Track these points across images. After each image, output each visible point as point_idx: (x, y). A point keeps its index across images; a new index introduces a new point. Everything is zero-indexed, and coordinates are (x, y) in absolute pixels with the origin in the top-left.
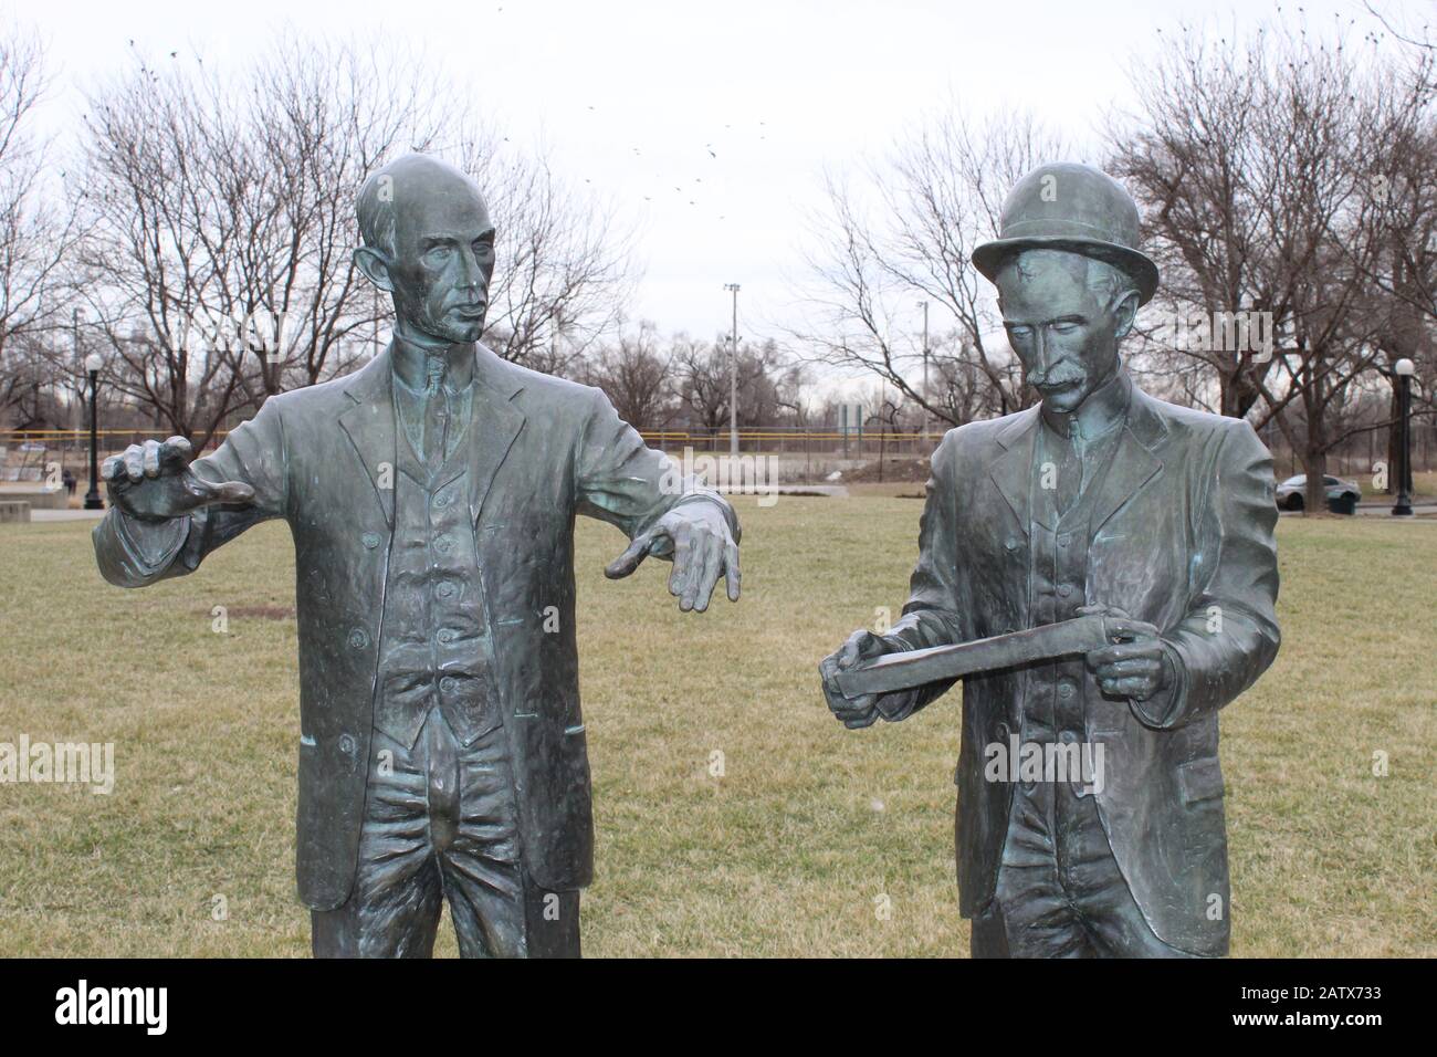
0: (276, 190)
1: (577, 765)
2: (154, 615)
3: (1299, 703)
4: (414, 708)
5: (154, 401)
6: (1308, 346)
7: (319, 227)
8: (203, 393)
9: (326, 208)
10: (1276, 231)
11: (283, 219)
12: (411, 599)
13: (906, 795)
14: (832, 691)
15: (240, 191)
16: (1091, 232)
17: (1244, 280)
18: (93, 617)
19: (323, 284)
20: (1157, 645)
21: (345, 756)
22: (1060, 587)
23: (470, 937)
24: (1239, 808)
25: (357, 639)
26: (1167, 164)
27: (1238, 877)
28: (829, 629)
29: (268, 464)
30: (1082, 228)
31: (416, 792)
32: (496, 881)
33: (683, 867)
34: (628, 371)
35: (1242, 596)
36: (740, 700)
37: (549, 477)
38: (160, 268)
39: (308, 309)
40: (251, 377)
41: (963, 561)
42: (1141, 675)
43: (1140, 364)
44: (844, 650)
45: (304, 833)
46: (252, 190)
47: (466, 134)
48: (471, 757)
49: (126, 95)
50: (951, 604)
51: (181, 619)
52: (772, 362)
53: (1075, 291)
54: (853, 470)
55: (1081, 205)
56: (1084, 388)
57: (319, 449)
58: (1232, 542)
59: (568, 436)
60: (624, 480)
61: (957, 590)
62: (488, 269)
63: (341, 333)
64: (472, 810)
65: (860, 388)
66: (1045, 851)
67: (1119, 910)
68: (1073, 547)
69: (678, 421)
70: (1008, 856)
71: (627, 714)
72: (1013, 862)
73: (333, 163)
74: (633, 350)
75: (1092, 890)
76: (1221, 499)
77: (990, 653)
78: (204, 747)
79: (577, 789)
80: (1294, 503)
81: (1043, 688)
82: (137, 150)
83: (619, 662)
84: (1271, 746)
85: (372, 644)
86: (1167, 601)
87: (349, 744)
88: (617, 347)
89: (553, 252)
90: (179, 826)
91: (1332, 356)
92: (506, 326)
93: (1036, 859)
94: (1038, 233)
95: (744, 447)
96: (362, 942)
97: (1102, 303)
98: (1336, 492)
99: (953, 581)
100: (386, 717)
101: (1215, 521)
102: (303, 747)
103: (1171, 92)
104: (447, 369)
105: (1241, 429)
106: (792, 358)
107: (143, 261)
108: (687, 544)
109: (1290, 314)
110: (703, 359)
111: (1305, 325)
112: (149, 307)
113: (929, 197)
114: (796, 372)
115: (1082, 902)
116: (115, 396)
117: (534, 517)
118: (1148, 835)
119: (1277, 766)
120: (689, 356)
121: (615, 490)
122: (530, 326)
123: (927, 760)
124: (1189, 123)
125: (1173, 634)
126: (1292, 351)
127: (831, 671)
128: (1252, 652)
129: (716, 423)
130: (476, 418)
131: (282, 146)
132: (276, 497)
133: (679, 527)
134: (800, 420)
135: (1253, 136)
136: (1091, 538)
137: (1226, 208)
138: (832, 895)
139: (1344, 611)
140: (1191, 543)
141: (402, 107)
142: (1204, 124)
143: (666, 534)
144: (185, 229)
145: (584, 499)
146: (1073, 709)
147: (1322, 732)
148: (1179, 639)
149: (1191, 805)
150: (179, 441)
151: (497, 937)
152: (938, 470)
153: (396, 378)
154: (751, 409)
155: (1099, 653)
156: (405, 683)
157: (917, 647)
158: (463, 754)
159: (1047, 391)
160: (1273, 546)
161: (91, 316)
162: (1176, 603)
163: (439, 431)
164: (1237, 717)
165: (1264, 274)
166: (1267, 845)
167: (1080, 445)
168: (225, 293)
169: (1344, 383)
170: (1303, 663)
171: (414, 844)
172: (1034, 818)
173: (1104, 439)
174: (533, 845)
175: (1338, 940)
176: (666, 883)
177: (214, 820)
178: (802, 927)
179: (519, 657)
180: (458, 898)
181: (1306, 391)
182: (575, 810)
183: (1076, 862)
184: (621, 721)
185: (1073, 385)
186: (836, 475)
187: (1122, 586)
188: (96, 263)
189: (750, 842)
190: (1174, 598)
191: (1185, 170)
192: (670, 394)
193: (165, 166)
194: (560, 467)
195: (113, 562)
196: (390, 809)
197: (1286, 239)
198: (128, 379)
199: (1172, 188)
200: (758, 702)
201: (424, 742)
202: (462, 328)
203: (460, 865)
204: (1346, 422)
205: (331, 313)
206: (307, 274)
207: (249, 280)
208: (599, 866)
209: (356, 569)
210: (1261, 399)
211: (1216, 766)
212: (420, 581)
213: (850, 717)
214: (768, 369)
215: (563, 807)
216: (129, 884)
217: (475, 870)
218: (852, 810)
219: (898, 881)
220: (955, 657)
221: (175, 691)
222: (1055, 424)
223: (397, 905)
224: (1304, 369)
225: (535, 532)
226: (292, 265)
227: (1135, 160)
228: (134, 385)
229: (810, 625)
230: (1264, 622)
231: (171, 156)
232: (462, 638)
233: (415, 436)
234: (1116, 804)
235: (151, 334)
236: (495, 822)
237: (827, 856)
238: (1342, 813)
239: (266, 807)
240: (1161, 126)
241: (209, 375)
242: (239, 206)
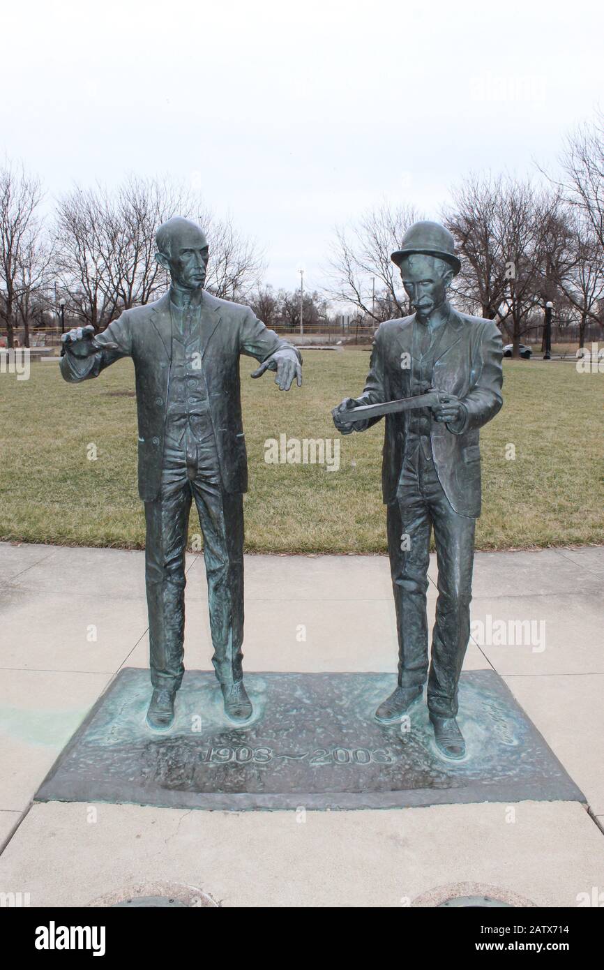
0: (129, 236)
1: (241, 448)
2: (87, 395)
3: (508, 427)
4: (180, 427)
5: (85, 316)
6: (515, 296)
7: (145, 249)
8: (103, 312)
9: (148, 242)
10: (504, 253)
11: (132, 246)
12: (179, 387)
13: (364, 460)
14: (337, 421)
15: (115, 236)
16: (436, 248)
17: (492, 271)
18: (64, 396)
19: (147, 271)
20: (458, 404)
21: (155, 446)
22: (423, 382)
23: (202, 511)
24: (485, 465)
25: (159, 402)
26: (464, 226)
27: (484, 490)
28: (336, 399)
29: (124, 336)
30: (432, 246)
31: (181, 458)
32: (212, 491)
33: (282, 486)
34: (262, 303)
35: (489, 386)
36: (304, 426)
37: (230, 340)
38: (86, 265)
39: (141, 280)
40: (121, 306)
41: (386, 372)
42: (452, 415)
43: (453, 302)
44: (341, 405)
45: (141, 473)
46: (119, 235)
47: (200, 212)
48: (202, 445)
49: (72, 200)
50: (381, 388)
51: (97, 397)
52: (316, 300)
53: (430, 270)
54: (346, 340)
55: (432, 237)
56: (432, 307)
57: (143, 330)
58: (487, 366)
59: (237, 325)
60: (258, 341)
61: (384, 383)
62: (206, 261)
63: (154, 289)
64: (203, 465)
65: (348, 309)
66: (415, 480)
67: (441, 501)
68: (427, 367)
69: (281, 322)
70: (401, 482)
71: (261, 431)
72: (403, 484)
73: (150, 225)
74: (264, 295)
75: (431, 494)
76: (483, 349)
77: (395, 406)
78: (106, 444)
79: (242, 457)
80: (508, 354)
81: (415, 420)
82: (77, 221)
83: (259, 412)
84: (497, 443)
85: (164, 403)
86: (462, 387)
87: (156, 441)
88: (257, 294)
89: (234, 258)
90: (97, 472)
91: (523, 300)
92: (216, 286)
93: (411, 483)
94: (416, 247)
95: (305, 332)
96: (163, 513)
97: (440, 275)
98: (523, 351)
99: (382, 380)
100: (170, 431)
101: (480, 357)
102: (140, 442)
103: (467, 200)
104: (191, 299)
105: (491, 324)
106: (324, 298)
107: (80, 264)
108: (282, 365)
109: (509, 284)
110: (290, 299)
111: (514, 288)
112: (82, 280)
113: (375, 238)
114: (325, 304)
115: (428, 498)
116: (71, 314)
117: (224, 355)
118: (453, 474)
119: (500, 450)
120: (285, 297)
121: (255, 345)
122: (225, 286)
123: (372, 447)
124: (473, 211)
125: (464, 400)
126: (509, 298)
127: (337, 413)
128: (493, 407)
129: (295, 323)
130: (202, 318)
131: (131, 219)
132: (127, 348)
133: (279, 358)
134: (326, 322)
135: (496, 217)
136: (434, 364)
137: (486, 244)
138: (337, 497)
139: (524, 394)
140: (471, 366)
141: (176, 203)
142: (479, 212)
143: (274, 361)
144: (95, 251)
145: (243, 349)
146: (427, 427)
147: (516, 438)
148: (466, 401)
149: (469, 463)
150: (90, 327)
151: (212, 511)
152: (377, 338)
153: (172, 303)
154: (308, 318)
155: (436, 406)
156: (176, 418)
157: (369, 404)
158: (199, 444)
159: (419, 308)
160: (501, 368)
161: (61, 284)
162: (465, 388)
163: (188, 323)
164: (485, 431)
165: (499, 269)
166: (495, 478)
167: (431, 329)
168: (110, 275)
169: (528, 310)
170: (510, 413)
171: (182, 478)
172: (411, 467)
173: (439, 327)
174: (225, 478)
175: (518, 512)
176: (276, 492)
177: (111, 470)
178: (325, 508)
179: (220, 407)
180: (198, 497)
181: (514, 313)
182: (241, 465)
183: (426, 484)
184: (259, 433)
185: (428, 306)
186: (340, 342)
187: (445, 382)
188: (62, 263)
189: (307, 477)
190: (464, 387)
191: (471, 229)
192: (278, 312)
193: (87, 227)
194: (234, 337)
195: (67, 374)
196: (172, 464)
197: (508, 256)
198: (75, 308)
199: (466, 236)
200: (310, 426)
201: (184, 440)
202: (197, 283)
203: (198, 485)
204: (528, 325)
205: (150, 282)
206: (141, 267)
207: (119, 270)
208: (250, 486)
209: (158, 376)
210: (497, 316)
211: (478, 449)
212: (181, 380)
213: (343, 430)
214: (314, 303)
215: (236, 464)
216: (80, 493)
217: (204, 487)
218: (345, 466)
219: (361, 491)
220: (383, 408)
221: (95, 423)
222: (421, 320)
223: (175, 500)
224: (513, 305)
225: (224, 361)
226: (135, 264)
227: (452, 224)
228: (77, 310)
229: (329, 398)
230: (497, 395)
231: (89, 223)
232: (198, 401)
233: (179, 325)
234: (441, 463)
235: (83, 291)
236: (211, 469)
237: (335, 482)
238: (521, 467)
239: (129, 465)
240: (462, 212)
241: (105, 306)
242: (115, 242)
